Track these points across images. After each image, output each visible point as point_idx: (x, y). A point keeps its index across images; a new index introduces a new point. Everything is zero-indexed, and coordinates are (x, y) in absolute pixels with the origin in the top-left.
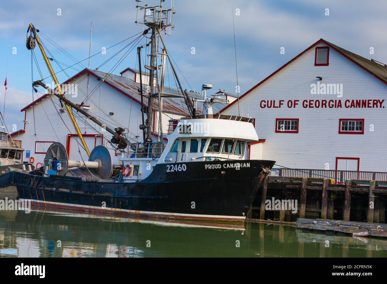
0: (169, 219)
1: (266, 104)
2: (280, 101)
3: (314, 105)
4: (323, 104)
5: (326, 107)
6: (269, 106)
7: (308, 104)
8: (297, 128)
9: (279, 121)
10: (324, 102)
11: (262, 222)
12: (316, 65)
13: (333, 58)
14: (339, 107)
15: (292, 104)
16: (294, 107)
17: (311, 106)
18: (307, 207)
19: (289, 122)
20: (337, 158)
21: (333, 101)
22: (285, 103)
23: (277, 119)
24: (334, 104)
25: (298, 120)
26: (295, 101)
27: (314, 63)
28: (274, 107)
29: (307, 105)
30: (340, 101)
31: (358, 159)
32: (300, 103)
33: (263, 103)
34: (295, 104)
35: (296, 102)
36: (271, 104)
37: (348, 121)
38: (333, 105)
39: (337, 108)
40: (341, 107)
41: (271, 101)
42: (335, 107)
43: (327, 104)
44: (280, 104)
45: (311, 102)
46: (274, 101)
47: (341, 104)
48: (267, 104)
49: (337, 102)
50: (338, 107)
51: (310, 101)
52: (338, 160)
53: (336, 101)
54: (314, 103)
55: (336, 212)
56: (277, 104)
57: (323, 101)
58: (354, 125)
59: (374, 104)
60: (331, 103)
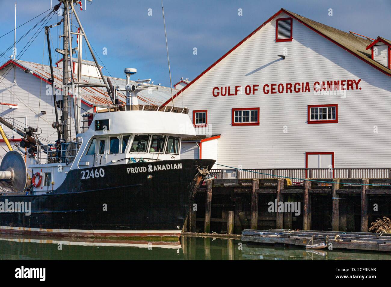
0: (88, 237)
1: (220, 91)
2: (236, 87)
3: (276, 90)
4: (287, 88)
5: (291, 92)
6: (224, 93)
7: (269, 89)
8: (257, 119)
9: (236, 112)
10: (289, 86)
11: (206, 235)
12: (277, 41)
14: (307, 91)
15: (251, 90)
16: (254, 93)
17: (274, 91)
18: (259, 215)
19: (248, 112)
20: (307, 154)
21: (299, 85)
23: (233, 110)
24: (301, 87)
25: (258, 109)
26: (254, 86)
27: (274, 39)
28: (229, 95)
29: (268, 91)
30: (307, 84)
31: (332, 153)
32: (260, 89)
33: (216, 91)
34: (254, 90)
35: (256, 88)
36: (225, 92)
37: (319, 108)
38: (299, 89)
39: (304, 93)
40: (309, 91)
41: (226, 88)
42: (303, 91)
43: (293, 88)
44: (237, 91)
45: (274, 87)
46: (229, 88)
47: (309, 87)
49: (305, 85)
50: (305, 91)
51: (272, 85)
52: (308, 156)
53: (303, 84)
54: (276, 87)
55: (296, 220)
56: (233, 91)
57: (287, 84)
58: (325, 112)
59: (348, 85)
60: (297, 87)
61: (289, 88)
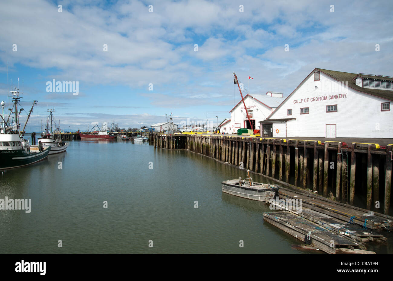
2: (301, 100)
3: (315, 100)
4: (319, 99)
5: (320, 100)
7: (313, 100)
8: (308, 111)
9: (302, 109)
10: (320, 98)
12: (315, 81)
13: (322, 76)
15: (306, 100)
16: (307, 102)
19: (305, 109)
20: (326, 125)
22: (303, 100)
23: (300, 108)
24: (324, 98)
25: (309, 108)
26: (307, 99)
28: (299, 103)
30: (326, 97)
31: (336, 124)
32: (310, 100)
33: (295, 101)
34: (307, 100)
35: (308, 99)
37: (330, 106)
38: (323, 99)
39: (325, 100)
41: (298, 100)
43: (321, 99)
44: (302, 101)
48: (297, 102)
51: (314, 98)
52: (327, 125)
56: (300, 101)
58: (333, 108)
59: (342, 96)
60: (323, 98)
61: (320, 99)
